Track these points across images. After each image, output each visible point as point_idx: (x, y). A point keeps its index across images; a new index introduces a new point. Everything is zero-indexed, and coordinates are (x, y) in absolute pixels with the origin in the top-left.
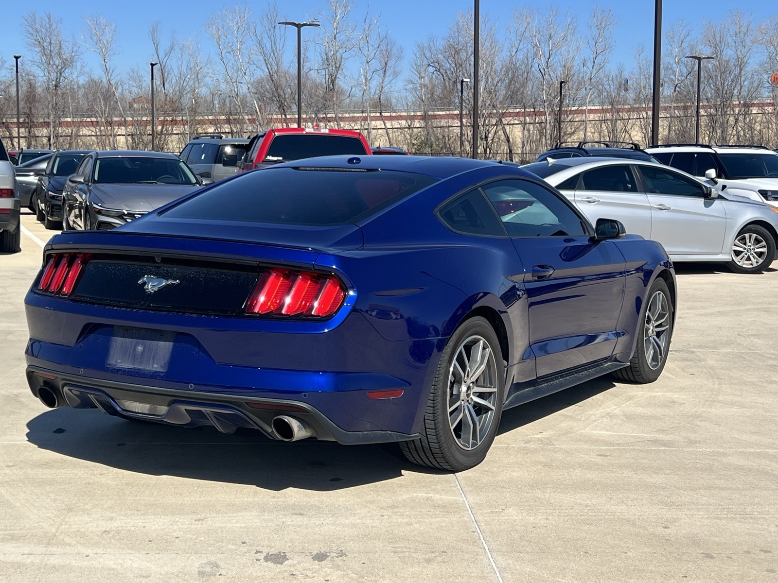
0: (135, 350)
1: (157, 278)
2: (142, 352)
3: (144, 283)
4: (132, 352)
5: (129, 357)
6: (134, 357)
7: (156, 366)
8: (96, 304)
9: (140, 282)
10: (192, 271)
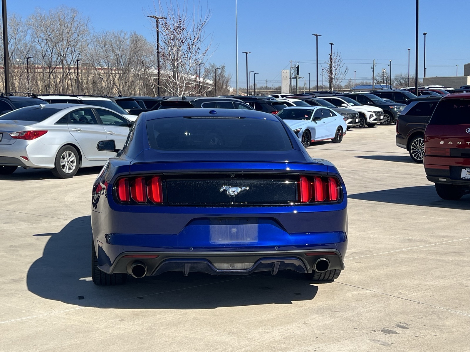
0: (230, 232)
1: (232, 187)
2: (237, 232)
3: (225, 191)
4: (228, 233)
5: (227, 236)
6: (231, 236)
7: (249, 239)
8: (197, 206)
9: (222, 190)
10: (254, 182)
